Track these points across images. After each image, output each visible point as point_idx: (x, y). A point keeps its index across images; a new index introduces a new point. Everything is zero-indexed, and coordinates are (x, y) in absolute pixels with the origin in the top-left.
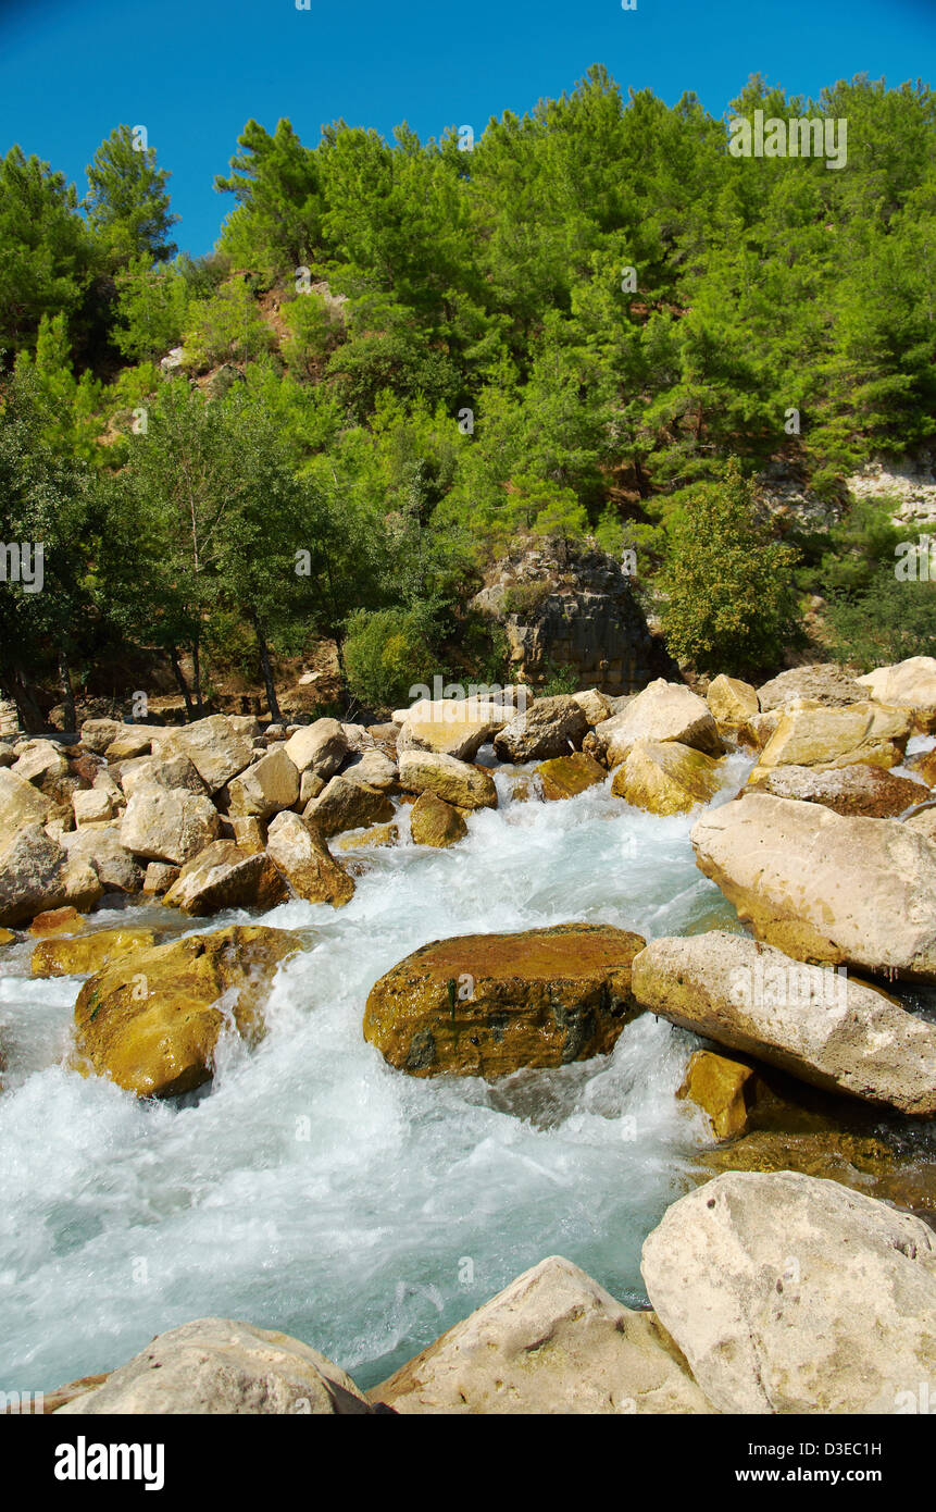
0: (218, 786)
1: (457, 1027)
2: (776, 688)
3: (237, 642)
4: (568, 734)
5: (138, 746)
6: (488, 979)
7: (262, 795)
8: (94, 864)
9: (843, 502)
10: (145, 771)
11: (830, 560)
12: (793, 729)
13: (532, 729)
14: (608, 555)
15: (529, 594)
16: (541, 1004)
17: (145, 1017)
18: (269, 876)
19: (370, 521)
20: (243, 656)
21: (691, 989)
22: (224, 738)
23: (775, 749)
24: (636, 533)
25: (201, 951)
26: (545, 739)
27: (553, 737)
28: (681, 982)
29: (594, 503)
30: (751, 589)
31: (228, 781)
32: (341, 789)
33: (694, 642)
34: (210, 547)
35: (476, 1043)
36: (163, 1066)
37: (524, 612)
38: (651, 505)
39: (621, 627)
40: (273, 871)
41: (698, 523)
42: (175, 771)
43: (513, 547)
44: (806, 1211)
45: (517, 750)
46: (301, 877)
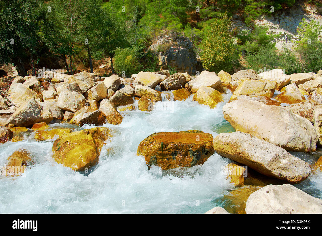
0: (85, 91)
1: (163, 155)
2: (237, 75)
3: (82, 55)
4: (181, 83)
5: (61, 80)
6: (172, 143)
7: (97, 94)
8: (50, 111)
9: (253, 27)
10: (63, 86)
11: (248, 43)
12: (244, 85)
13: (171, 81)
14: (187, 37)
15: (165, 47)
16: (186, 150)
17: (74, 150)
18: (101, 116)
19: (122, 22)
20: (84, 59)
21: (231, 146)
22: (86, 78)
23: (238, 91)
24: (195, 32)
25: (88, 133)
26: (174, 84)
27: (177, 84)
28: (228, 144)
29: (185, 22)
30: (227, 49)
31: (87, 90)
32: (119, 94)
33: (210, 63)
34: (76, 27)
35: (168, 160)
36: (80, 163)
37: (163, 52)
38: (200, 24)
39: (189, 58)
40: (102, 115)
41: (214, 29)
42: (73, 86)
43: (161, 33)
44: (296, 194)
45: (167, 87)
46: (109, 117)
